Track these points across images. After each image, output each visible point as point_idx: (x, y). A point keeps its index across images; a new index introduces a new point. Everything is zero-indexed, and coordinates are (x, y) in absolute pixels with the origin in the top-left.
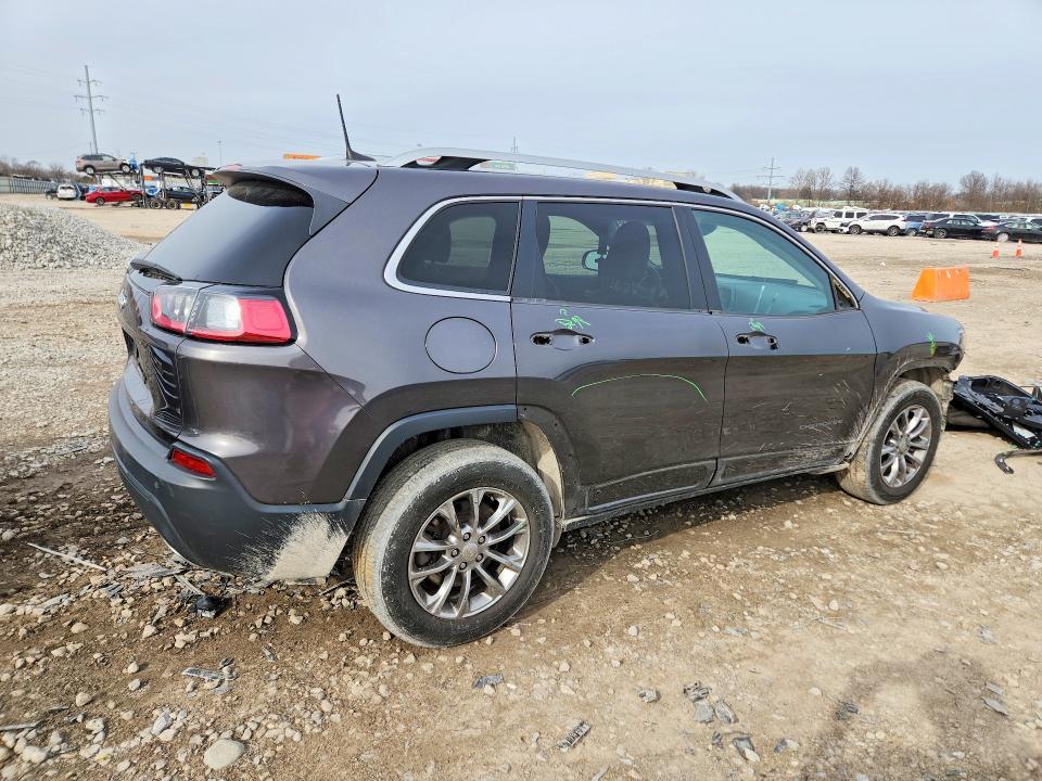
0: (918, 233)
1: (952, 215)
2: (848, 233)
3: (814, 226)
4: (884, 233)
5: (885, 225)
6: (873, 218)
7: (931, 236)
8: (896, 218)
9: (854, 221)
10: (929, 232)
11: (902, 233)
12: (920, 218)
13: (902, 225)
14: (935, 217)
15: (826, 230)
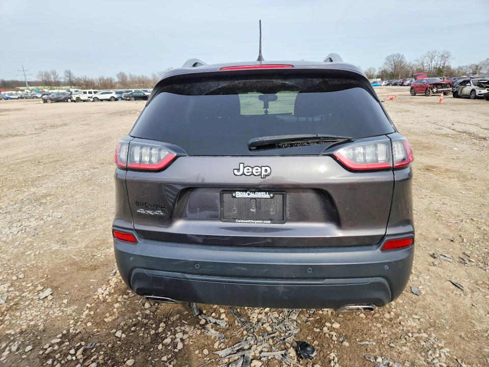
0: (122, 99)
1: (133, 90)
2: (93, 101)
3: (75, 99)
4: (109, 100)
5: (108, 96)
6: (102, 94)
7: (129, 100)
8: (112, 93)
9: (94, 95)
10: (128, 98)
11: (116, 100)
12: (121, 93)
13: (116, 96)
14: (127, 92)
15: (81, 100)
